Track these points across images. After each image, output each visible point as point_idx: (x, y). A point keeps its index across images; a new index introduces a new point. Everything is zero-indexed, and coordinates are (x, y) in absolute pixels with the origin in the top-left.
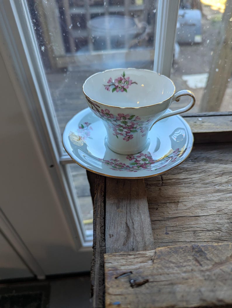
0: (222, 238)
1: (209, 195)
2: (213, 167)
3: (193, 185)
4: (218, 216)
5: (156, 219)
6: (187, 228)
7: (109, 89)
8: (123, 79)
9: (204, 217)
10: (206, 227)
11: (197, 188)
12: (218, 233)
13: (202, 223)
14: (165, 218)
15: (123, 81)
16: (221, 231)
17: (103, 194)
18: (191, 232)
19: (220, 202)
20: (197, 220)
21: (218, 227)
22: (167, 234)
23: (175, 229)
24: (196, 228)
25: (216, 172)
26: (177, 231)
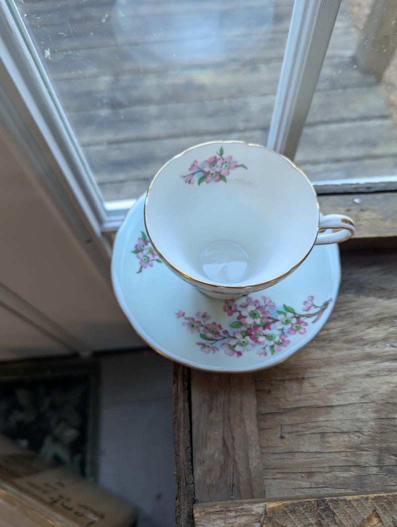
0: (362, 446)
1: (353, 365)
2: (366, 305)
3: (329, 343)
4: (362, 407)
5: (267, 410)
6: (313, 428)
7: (192, 181)
8: (219, 159)
9: (339, 408)
10: (340, 427)
11: (336, 350)
12: (356, 438)
13: (336, 419)
14: (280, 409)
15: (219, 163)
16: (362, 433)
17: (186, 383)
18: (318, 435)
19: (368, 380)
20: (328, 413)
21: (357, 426)
22: (282, 437)
23: (295, 429)
24: (325, 428)
25: (371, 316)
26: (298, 434)
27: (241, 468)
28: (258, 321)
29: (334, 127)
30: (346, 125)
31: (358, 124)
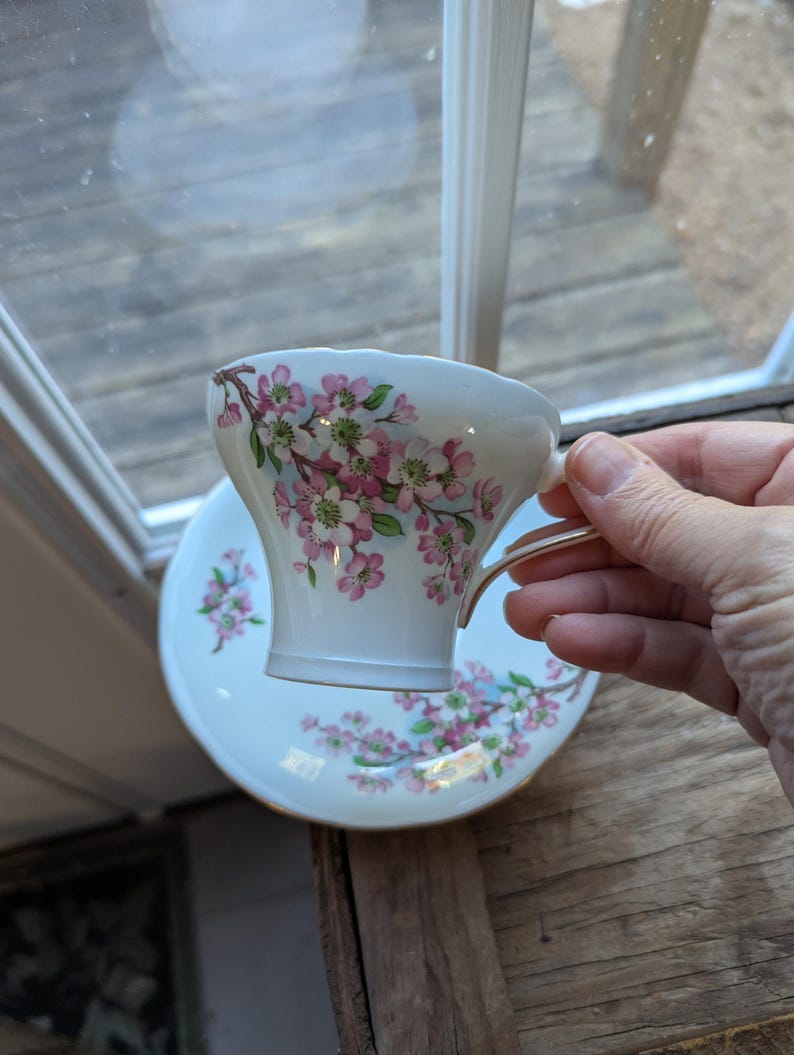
0: (703, 930)
1: (663, 770)
3: (610, 732)
4: (691, 851)
5: (507, 888)
6: (603, 910)
9: (648, 862)
10: (655, 899)
11: (626, 744)
12: (690, 916)
13: (645, 885)
14: (533, 882)
16: (699, 905)
18: (615, 923)
19: (696, 794)
20: (629, 874)
21: (689, 892)
22: (545, 939)
23: (567, 918)
24: (627, 905)
26: (575, 927)
27: (470, 1017)
28: (465, 714)
29: (579, 296)
30: (602, 290)
31: (622, 285)
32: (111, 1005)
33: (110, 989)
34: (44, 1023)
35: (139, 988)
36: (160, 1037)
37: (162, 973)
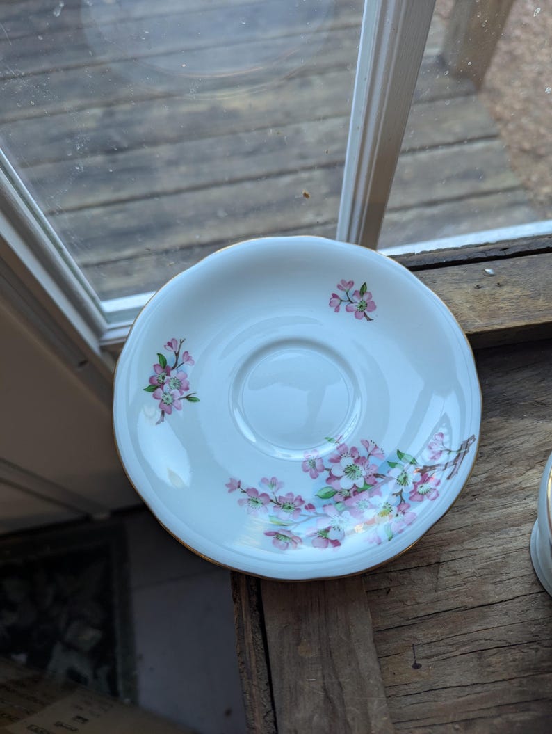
0: (543, 665)
3: (472, 500)
4: (536, 600)
5: (387, 623)
9: (500, 606)
10: (505, 637)
11: (483, 510)
12: (533, 652)
13: (498, 626)
14: (409, 619)
16: (540, 644)
18: (472, 655)
20: (484, 617)
21: (532, 633)
22: (416, 666)
23: (435, 650)
24: (483, 642)
25: (531, 449)
26: (440, 657)
28: (360, 483)
29: (423, 156)
30: (440, 152)
31: (456, 149)
32: (70, 647)
33: (69, 636)
34: (22, 658)
35: (90, 636)
36: (103, 671)
37: (106, 627)
